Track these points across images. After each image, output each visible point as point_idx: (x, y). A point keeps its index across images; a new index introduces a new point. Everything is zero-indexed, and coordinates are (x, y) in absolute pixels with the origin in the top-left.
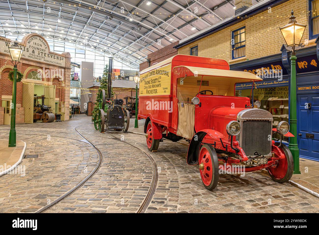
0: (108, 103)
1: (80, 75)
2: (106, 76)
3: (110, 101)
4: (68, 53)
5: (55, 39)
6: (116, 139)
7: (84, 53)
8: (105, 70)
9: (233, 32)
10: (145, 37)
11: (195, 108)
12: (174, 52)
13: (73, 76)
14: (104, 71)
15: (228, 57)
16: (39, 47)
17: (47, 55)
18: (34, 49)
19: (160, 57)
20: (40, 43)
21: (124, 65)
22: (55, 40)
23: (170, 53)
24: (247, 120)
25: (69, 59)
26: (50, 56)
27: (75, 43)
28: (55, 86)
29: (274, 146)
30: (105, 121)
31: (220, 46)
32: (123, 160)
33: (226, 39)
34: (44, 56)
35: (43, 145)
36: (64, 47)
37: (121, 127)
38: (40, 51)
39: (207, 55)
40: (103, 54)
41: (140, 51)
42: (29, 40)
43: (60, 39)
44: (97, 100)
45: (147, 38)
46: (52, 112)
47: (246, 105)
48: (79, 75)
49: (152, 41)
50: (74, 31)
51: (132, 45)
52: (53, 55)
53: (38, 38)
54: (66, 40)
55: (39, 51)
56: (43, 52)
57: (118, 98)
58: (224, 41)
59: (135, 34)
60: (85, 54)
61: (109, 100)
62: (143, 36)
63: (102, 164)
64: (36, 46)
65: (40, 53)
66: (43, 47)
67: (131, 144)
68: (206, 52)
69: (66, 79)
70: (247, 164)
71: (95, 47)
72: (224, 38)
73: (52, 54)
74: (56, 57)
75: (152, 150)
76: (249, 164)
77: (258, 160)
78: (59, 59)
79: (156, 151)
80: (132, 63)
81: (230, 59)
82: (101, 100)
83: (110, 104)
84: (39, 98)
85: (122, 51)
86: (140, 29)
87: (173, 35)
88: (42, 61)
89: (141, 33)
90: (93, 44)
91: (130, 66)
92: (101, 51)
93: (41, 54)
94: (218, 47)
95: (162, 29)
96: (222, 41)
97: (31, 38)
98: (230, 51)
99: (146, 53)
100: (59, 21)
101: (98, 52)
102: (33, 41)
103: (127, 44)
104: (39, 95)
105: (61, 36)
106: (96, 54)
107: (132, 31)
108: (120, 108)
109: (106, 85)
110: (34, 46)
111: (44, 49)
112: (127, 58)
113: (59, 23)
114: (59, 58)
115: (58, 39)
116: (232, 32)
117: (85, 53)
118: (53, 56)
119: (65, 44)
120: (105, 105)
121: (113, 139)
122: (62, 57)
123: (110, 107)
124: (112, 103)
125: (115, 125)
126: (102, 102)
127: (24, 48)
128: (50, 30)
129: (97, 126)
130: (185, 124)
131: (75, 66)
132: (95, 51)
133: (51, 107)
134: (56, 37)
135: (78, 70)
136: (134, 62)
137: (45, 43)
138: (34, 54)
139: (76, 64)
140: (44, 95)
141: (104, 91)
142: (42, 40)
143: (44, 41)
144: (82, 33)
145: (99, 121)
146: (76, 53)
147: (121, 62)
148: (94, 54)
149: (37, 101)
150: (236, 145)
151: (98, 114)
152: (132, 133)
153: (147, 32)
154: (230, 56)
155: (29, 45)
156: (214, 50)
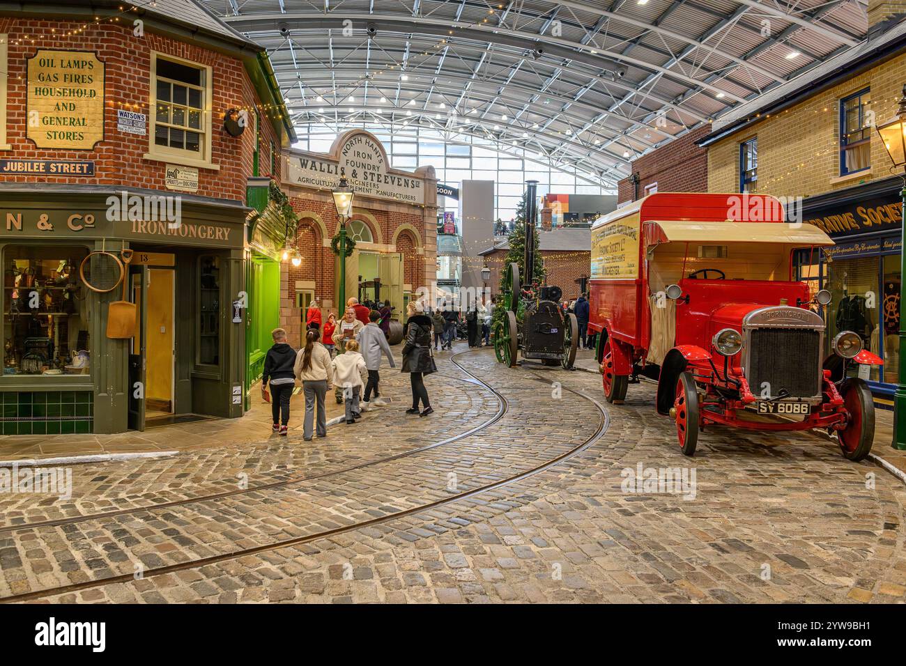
0: (526, 295)
1: (458, 215)
2: (522, 225)
3: (532, 292)
4: (430, 169)
5: (394, 122)
6: (542, 380)
7: (468, 154)
8: (521, 208)
9: (844, 101)
10: (640, 94)
11: (676, 306)
12: (699, 155)
13: (440, 221)
14: (519, 212)
15: (830, 171)
16: (367, 161)
17: (382, 179)
18: (355, 168)
19: (664, 168)
20: (369, 151)
21: (579, 181)
22: (395, 127)
23: (688, 157)
24: (761, 329)
25: (432, 183)
26: (389, 180)
27: (443, 128)
28: (403, 254)
29: (827, 380)
30: (519, 340)
31: (810, 140)
32: (546, 411)
33: (825, 121)
34: (376, 183)
35: (393, 383)
36: (417, 143)
37: (555, 355)
38: (369, 172)
39: (780, 163)
40: (520, 152)
41: (629, 135)
42: (345, 147)
43: (406, 123)
44: (502, 289)
45: (646, 96)
46: (397, 320)
47: (799, 300)
48: (456, 216)
49: (662, 102)
50: (441, 96)
51: (602, 120)
52: (397, 177)
53: (364, 139)
54: (421, 122)
55: (366, 170)
56: (374, 172)
57: (550, 284)
58: (820, 128)
59: (609, 87)
60: (470, 157)
61: (527, 288)
62: (634, 93)
63: (505, 415)
64: (360, 160)
65: (368, 175)
66: (375, 161)
67: (573, 390)
68: (777, 156)
69: (427, 235)
70: (761, 410)
71: (498, 135)
72: (820, 119)
73: (394, 175)
74: (402, 182)
75: (613, 399)
76: (765, 411)
77: (787, 405)
78: (410, 184)
79: (621, 402)
80: (605, 173)
81: (835, 174)
82: (511, 289)
83: (530, 298)
84: (367, 284)
85: (572, 139)
86: (622, 74)
87: (728, 78)
88: (373, 194)
89: (628, 83)
90: (491, 127)
91: (598, 181)
92: (515, 143)
93: (370, 177)
94: (806, 141)
95: (692, 64)
96: (815, 125)
97: (348, 143)
98: (835, 153)
99: (646, 139)
100: (405, 78)
101: (505, 147)
102: (353, 149)
103: (589, 118)
104: (369, 277)
105: (409, 113)
106: (501, 155)
107: (600, 80)
108: (554, 308)
109: (522, 249)
110: (356, 159)
111: (377, 164)
112: (588, 159)
113: (404, 82)
114: (410, 182)
115: (402, 121)
116: (839, 102)
117: (471, 153)
118: (396, 180)
119: (418, 134)
120: (518, 300)
121: (534, 379)
122: (415, 180)
123: (529, 305)
124: (535, 296)
125: (541, 349)
126: (511, 293)
127: (336, 167)
128: (383, 100)
129: (502, 353)
130: (661, 338)
131: (447, 195)
132: (496, 147)
133: (394, 308)
134: (398, 117)
135: (452, 206)
136: (611, 170)
137: (378, 149)
138: (355, 179)
139: (449, 188)
140: (379, 279)
141: (515, 266)
142: (371, 143)
143: (375, 146)
144: (460, 100)
145: (506, 340)
146: (446, 156)
147: (572, 170)
148: (494, 154)
149: (365, 294)
150: (738, 375)
151: (503, 324)
152: (585, 371)
153: (644, 79)
154: (835, 166)
155: (346, 158)
156: (795, 149)
